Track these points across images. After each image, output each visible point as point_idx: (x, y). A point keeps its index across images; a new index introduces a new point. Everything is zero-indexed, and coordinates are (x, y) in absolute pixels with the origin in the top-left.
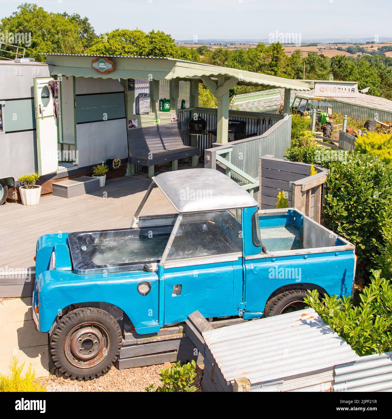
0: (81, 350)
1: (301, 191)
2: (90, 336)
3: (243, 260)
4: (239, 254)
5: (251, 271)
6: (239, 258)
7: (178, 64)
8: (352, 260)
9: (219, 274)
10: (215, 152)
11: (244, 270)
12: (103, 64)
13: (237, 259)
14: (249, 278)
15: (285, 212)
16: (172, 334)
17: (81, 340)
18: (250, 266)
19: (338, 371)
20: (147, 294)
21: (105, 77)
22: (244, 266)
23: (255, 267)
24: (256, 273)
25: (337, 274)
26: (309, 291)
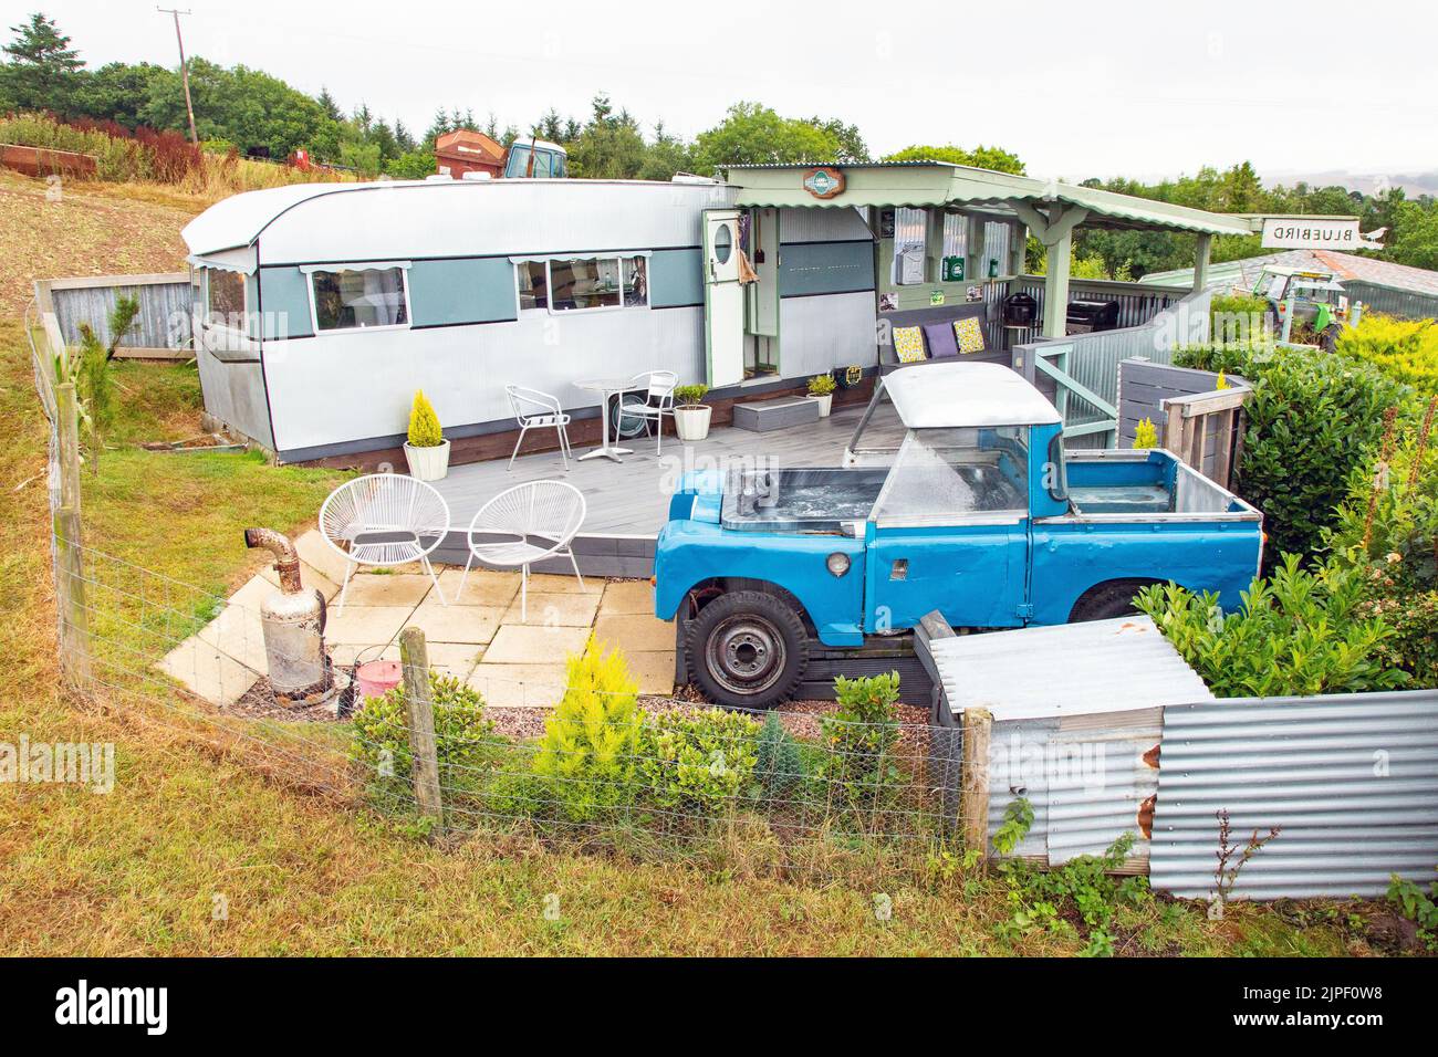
0: (736, 663)
1: (1182, 418)
2: (748, 639)
3: (1028, 525)
4: (1023, 514)
5: (1043, 546)
6: (1021, 520)
7: (957, 172)
8: (1256, 541)
9: (979, 547)
10: (1034, 351)
11: (1030, 543)
12: (823, 180)
13: (1016, 522)
14: (1040, 560)
15: (1144, 457)
16: (890, 648)
17: (733, 646)
18: (1041, 537)
19: (1170, 719)
20: (845, 573)
21: (824, 204)
22: (1030, 535)
23: (1051, 541)
24: (1053, 550)
25: (1220, 567)
26: (1144, 589)
